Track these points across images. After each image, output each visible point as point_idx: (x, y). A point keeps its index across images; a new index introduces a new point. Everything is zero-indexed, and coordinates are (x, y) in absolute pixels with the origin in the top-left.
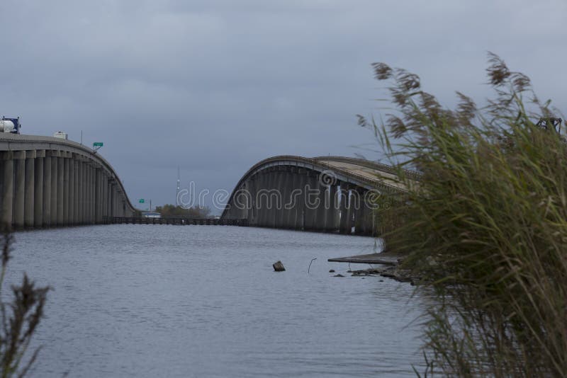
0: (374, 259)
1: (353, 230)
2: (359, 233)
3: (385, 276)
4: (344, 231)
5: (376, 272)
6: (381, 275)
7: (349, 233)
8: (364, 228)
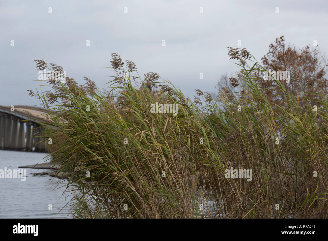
0: (46, 166)
1: (34, 149)
2: (38, 150)
3: (53, 176)
4: (28, 150)
5: (47, 174)
6: (50, 176)
7: (31, 151)
8: (40, 148)
